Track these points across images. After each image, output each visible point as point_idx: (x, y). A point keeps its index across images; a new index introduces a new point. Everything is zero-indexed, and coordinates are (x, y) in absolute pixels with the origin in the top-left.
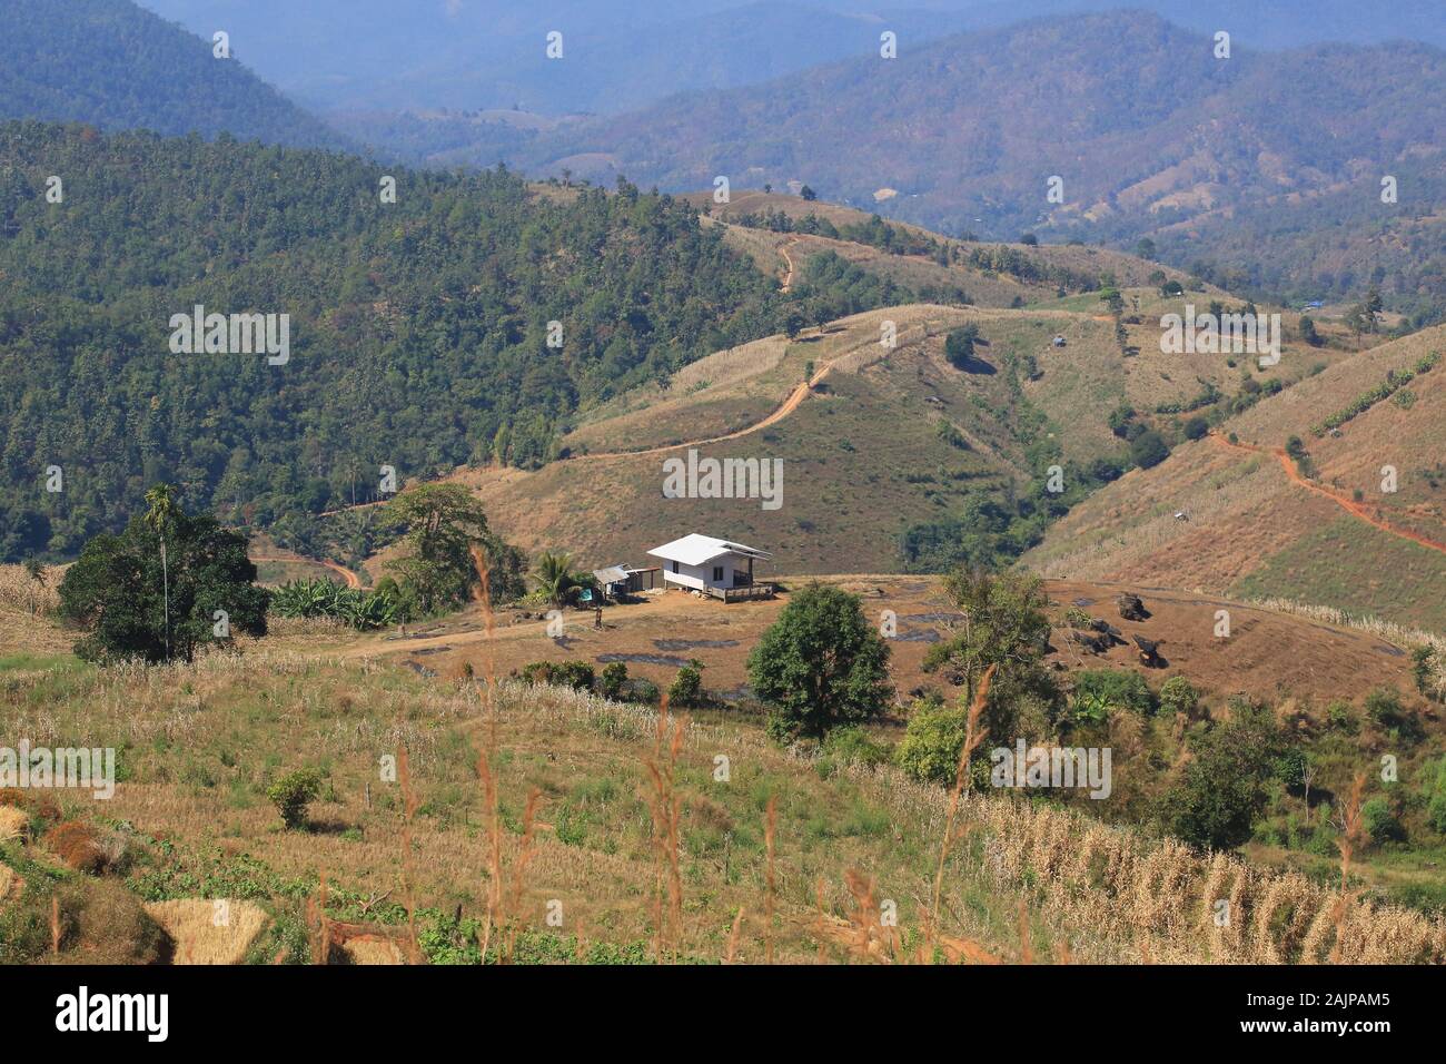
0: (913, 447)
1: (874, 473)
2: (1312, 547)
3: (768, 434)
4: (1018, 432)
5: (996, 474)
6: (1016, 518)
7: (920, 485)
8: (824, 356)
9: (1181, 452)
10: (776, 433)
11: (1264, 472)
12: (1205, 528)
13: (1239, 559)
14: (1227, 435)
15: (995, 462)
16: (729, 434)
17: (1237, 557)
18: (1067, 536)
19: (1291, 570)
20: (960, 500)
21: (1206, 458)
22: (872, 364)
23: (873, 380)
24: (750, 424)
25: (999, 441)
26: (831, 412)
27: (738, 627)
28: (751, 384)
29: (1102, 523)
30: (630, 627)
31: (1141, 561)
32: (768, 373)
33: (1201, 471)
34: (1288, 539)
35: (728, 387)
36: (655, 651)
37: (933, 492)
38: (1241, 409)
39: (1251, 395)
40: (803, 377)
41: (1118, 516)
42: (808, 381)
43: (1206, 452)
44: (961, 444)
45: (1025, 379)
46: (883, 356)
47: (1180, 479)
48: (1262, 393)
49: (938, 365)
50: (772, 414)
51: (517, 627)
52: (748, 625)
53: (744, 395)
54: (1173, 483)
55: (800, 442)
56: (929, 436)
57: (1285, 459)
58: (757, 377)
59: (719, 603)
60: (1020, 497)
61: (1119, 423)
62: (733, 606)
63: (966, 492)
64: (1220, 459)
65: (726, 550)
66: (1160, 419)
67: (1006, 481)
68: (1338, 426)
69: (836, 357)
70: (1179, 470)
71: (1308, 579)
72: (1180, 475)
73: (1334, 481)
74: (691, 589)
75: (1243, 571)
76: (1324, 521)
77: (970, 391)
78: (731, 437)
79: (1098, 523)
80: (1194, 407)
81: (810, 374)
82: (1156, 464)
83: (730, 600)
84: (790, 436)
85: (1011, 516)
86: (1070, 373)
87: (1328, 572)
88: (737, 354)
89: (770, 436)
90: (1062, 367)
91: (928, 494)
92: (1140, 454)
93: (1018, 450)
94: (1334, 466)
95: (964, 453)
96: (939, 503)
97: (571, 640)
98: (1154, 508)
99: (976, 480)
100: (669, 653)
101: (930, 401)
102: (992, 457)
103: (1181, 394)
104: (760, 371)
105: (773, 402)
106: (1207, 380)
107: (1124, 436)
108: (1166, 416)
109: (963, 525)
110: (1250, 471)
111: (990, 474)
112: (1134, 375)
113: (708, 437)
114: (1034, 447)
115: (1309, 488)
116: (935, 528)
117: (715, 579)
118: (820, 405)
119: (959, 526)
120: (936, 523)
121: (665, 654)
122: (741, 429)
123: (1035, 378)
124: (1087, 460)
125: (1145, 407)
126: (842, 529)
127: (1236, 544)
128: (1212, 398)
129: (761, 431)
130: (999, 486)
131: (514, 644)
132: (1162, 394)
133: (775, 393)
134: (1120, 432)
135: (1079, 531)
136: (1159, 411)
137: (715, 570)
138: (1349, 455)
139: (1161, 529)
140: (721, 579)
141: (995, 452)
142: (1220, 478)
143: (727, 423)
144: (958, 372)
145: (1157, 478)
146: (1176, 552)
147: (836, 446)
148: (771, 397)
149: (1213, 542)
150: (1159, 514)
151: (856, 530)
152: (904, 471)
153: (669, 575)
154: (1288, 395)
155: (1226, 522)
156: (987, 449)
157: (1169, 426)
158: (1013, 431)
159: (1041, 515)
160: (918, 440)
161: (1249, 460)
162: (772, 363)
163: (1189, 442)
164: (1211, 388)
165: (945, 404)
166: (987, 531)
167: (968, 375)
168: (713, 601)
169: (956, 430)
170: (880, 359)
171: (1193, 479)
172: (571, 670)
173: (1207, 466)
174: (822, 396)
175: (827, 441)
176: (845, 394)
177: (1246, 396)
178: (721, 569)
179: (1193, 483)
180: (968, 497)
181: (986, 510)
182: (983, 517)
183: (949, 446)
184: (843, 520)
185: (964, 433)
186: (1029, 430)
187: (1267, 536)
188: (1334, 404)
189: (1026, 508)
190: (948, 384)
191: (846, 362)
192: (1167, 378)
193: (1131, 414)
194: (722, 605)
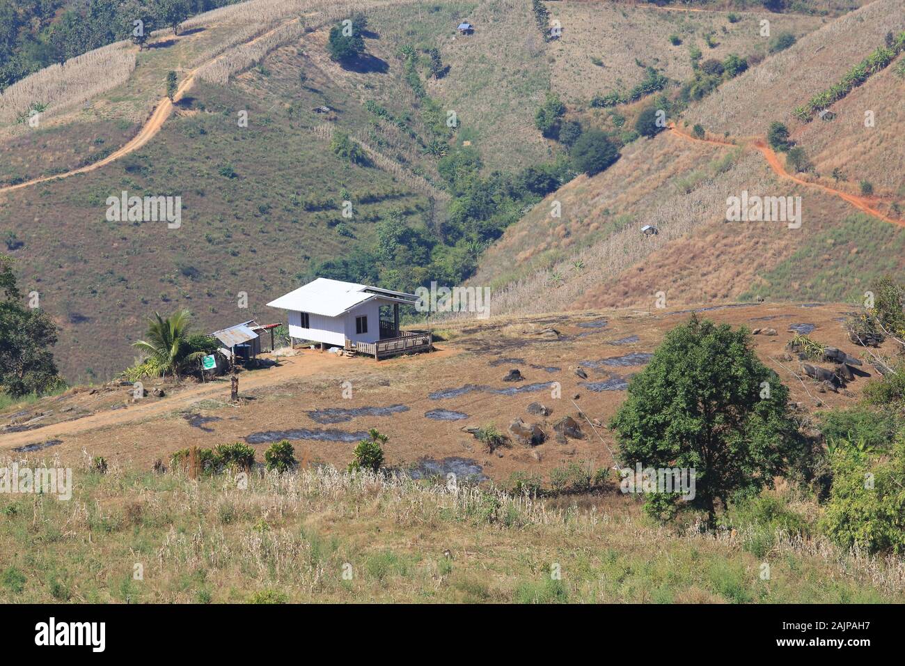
0: (307, 169)
1: (264, 203)
2: (817, 256)
3: (131, 163)
4: (426, 141)
5: (409, 194)
6: (440, 246)
7: (321, 214)
8: (184, 64)
9: (633, 153)
10: (141, 162)
11: (742, 168)
12: (681, 241)
13: (729, 275)
14: (691, 128)
15: (406, 181)
16: (81, 166)
17: (726, 274)
18: (506, 263)
19: (796, 285)
20: (370, 228)
21: (667, 158)
22: (245, 70)
23: (248, 90)
24: (107, 153)
25: (406, 154)
26: (203, 132)
27: (402, 388)
28: (100, 104)
29: (549, 245)
30: (272, 398)
31: (608, 287)
32: (119, 88)
33: (663, 173)
34: (786, 247)
35: (71, 109)
36: (312, 425)
37: (337, 222)
38: (701, 94)
39: (712, 77)
40: (164, 91)
41: (568, 234)
42: (171, 97)
43: (666, 149)
44: (363, 161)
45: (429, 77)
46: (257, 59)
47: (638, 186)
48: (726, 73)
49: (322, 66)
50: (131, 139)
51: (136, 407)
52: (414, 384)
53: (93, 118)
54: (630, 189)
55: (170, 172)
56: (324, 153)
57: (767, 152)
58: (104, 95)
59: (369, 360)
60: (442, 221)
61: (550, 122)
62: (387, 363)
63: (377, 219)
64: (685, 157)
65: (369, 295)
66: (597, 115)
67: (423, 200)
68: (828, 106)
69: (199, 64)
70: (635, 174)
71: (818, 294)
72: (638, 179)
73: (836, 174)
74: (328, 346)
75: (736, 290)
76: (828, 223)
77: (365, 96)
78: (85, 169)
79: (543, 245)
80: (637, 97)
81: (173, 87)
82: (604, 168)
83: (382, 356)
84: (158, 165)
85: (434, 243)
86: (482, 66)
87: (841, 284)
88: (74, 66)
89: (132, 166)
90: (472, 59)
91: (332, 224)
92: (585, 158)
93: (430, 164)
94: (831, 156)
95: (368, 171)
96: (345, 234)
97: (208, 419)
98: (612, 222)
99: (386, 203)
100: (329, 426)
101: (319, 111)
102: (401, 175)
103: (619, 82)
104: (108, 87)
105: (131, 124)
106: (649, 62)
107: (556, 138)
108: (604, 110)
109: (378, 259)
110: (725, 169)
111: (402, 195)
112: (560, 62)
113: (57, 172)
114: (449, 159)
115: (804, 184)
116: (346, 264)
117: (359, 332)
118: (190, 124)
119: (373, 261)
120: (347, 258)
121: (324, 428)
122: (96, 160)
123: (440, 75)
124: (515, 171)
125: (578, 102)
126: (234, 274)
127: (723, 257)
128: (656, 84)
129: (122, 160)
130: (414, 209)
131: (139, 429)
132: (596, 84)
133: (131, 113)
134: (551, 133)
135: (522, 255)
136: (595, 104)
137: (358, 320)
138: (848, 141)
139: (626, 246)
140: (365, 331)
141: (404, 168)
142: (689, 180)
143: (78, 152)
144: (349, 74)
145: (608, 186)
146: (651, 272)
147: (215, 173)
148: (128, 118)
149: (693, 258)
150: (619, 229)
151: (251, 273)
152: (300, 199)
153: (296, 331)
154: (760, 74)
155: (705, 233)
156: (395, 166)
157: (609, 122)
158: (420, 141)
159: (469, 240)
160: (312, 159)
161: (723, 155)
162: (120, 76)
163: (641, 139)
164: (654, 72)
165: (336, 113)
166: (408, 263)
167: (359, 76)
168: (360, 359)
169: (356, 145)
170: (253, 64)
171: (655, 184)
172: (227, 454)
173: (671, 167)
174: (190, 113)
175: (204, 168)
176: (216, 110)
177: (705, 79)
178: (365, 318)
179: (656, 188)
180: (382, 225)
181: (403, 239)
182: (403, 247)
183: (350, 163)
184: (235, 261)
185: (366, 147)
186: (440, 139)
187: (760, 246)
188: (821, 80)
189: (451, 233)
190: (338, 89)
191: (213, 69)
192: (601, 64)
193: (562, 110)
194: (373, 363)
